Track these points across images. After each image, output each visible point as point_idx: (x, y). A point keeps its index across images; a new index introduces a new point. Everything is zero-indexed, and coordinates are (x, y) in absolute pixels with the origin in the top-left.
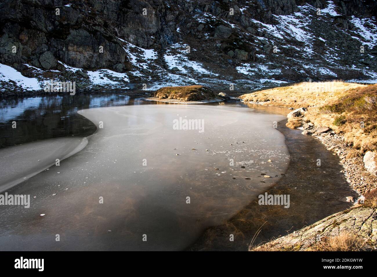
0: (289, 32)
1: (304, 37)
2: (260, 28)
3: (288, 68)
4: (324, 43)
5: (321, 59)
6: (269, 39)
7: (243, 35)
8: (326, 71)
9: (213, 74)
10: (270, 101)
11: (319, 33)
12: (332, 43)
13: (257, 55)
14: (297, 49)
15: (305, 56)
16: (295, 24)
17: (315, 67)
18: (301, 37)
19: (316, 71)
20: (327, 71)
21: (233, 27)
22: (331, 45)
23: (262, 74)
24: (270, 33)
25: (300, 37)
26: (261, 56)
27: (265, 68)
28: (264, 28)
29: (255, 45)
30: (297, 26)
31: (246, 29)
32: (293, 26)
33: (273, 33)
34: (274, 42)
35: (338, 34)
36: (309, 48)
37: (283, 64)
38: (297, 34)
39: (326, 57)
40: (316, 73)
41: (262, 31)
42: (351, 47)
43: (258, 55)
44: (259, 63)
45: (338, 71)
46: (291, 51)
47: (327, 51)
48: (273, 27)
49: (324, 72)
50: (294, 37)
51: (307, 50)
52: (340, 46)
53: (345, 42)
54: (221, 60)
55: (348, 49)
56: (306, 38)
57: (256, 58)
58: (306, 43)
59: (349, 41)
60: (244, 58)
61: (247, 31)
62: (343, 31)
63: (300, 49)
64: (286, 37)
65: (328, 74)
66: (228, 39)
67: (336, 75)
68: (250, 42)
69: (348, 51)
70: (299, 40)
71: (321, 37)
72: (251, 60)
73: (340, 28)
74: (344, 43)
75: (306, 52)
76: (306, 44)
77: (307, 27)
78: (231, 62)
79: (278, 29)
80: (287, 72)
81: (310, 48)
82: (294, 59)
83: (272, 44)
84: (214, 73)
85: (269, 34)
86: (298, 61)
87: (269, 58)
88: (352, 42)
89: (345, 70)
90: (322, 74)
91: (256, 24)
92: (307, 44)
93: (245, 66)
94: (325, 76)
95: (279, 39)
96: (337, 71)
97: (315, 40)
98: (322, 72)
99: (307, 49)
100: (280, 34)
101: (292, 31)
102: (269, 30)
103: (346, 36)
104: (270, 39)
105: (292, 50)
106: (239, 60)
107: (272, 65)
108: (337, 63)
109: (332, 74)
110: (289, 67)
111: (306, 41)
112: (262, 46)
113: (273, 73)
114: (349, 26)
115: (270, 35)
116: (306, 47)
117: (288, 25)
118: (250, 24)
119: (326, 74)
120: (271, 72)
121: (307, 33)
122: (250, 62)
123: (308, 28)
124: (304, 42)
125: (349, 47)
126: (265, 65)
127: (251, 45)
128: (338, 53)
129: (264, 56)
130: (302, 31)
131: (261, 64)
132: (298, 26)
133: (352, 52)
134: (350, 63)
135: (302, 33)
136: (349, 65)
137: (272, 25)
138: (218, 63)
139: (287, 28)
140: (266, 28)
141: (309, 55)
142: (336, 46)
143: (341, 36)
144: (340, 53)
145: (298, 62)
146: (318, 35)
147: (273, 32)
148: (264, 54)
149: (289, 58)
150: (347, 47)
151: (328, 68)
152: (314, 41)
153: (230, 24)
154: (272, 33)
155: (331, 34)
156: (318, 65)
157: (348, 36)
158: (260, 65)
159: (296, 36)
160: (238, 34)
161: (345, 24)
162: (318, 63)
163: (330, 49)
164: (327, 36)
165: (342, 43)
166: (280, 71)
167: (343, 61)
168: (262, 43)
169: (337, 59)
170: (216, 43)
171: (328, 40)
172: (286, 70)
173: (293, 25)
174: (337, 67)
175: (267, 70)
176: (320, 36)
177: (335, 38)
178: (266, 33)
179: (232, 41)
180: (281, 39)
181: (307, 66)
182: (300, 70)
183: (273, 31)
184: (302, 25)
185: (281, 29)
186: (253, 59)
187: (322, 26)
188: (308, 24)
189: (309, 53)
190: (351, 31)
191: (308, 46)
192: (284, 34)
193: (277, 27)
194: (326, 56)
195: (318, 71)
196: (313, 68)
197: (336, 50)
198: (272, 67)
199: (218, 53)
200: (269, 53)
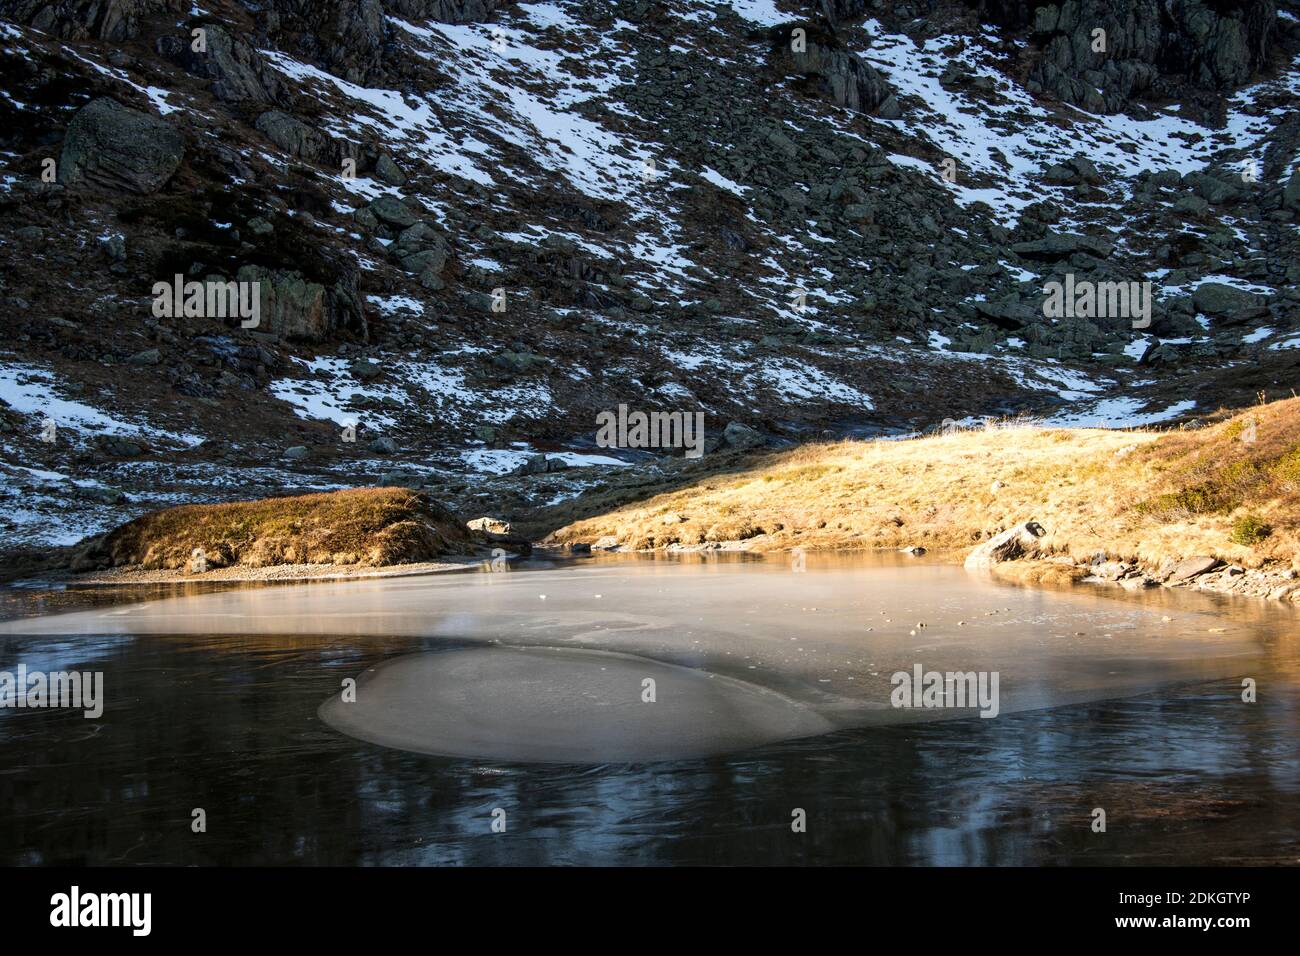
0: (518, 138)
1: (613, 172)
2: (337, 113)
3: (584, 371)
4: (741, 204)
5: (746, 305)
6: (407, 189)
7: (251, 167)
8: (803, 378)
9: (159, 433)
10: (763, 532)
11: (697, 142)
12: (787, 206)
13: (371, 299)
14: (593, 248)
15: (646, 290)
16: (539, 81)
17: (736, 358)
18: (601, 172)
19: (751, 381)
20: (812, 380)
21: (165, 109)
22: (780, 214)
23: (442, 423)
24: (402, 146)
25: (592, 174)
26: (400, 304)
27: (452, 381)
28: (358, 118)
29: (344, 235)
30: (554, 100)
31: (254, 128)
32: (534, 98)
33: (420, 146)
34: (444, 209)
35: (809, 146)
36: (663, 243)
37: (546, 349)
38: (568, 150)
39: (769, 295)
40: (753, 393)
41: (352, 134)
42: (895, 225)
43: (378, 299)
44: (403, 347)
45: (870, 373)
46: (566, 266)
47: (770, 254)
48: (414, 106)
49: (794, 388)
50: (557, 175)
51: (649, 251)
52: (834, 219)
53: (862, 195)
54: (163, 340)
55: (883, 234)
56: (627, 177)
57: (375, 316)
58: (636, 211)
59: (880, 186)
60: (301, 321)
61: (262, 141)
62: (830, 120)
63: (609, 250)
64: (509, 172)
65: (818, 398)
66: (162, 196)
67: (866, 397)
68: (307, 215)
69: (885, 249)
70: (593, 195)
71: (716, 168)
72: (350, 335)
73: (814, 106)
74: (857, 202)
75: (647, 268)
76: (635, 218)
77: (622, 105)
78: (234, 350)
79: (448, 121)
80: (587, 396)
81: (665, 239)
82: (600, 319)
83: (439, 221)
84: (171, 430)
85: (400, 156)
86: (627, 325)
87: (452, 317)
88: (897, 188)
89: (908, 365)
90: (786, 399)
91: (305, 87)
92: (641, 215)
93: (324, 376)
94: (804, 408)
95: (471, 187)
96: (863, 376)
97: (683, 186)
98: (786, 383)
99: (652, 247)
100: (467, 154)
101: (532, 131)
102: (390, 125)
103: (860, 155)
104: (418, 189)
105: (569, 258)
106: (275, 337)
107: (481, 357)
108: (842, 325)
109: (840, 395)
110: (591, 369)
111: (632, 194)
112: (384, 237)
113: (510, 413)
114: (862, 88)
115: (411, 161)
116: (642, 237)
117: (503, 89)
118: (267, 88)
119: (808, 395)
120: (494, 407)
121: (629, 146)
122: (342, 349)
123: (626, 112)
124: (622, 204)
125: (887, 225)
126: (441, 362)
127: (321, 233)
128: (835, 263)
129: (416, 306)
130: (590, 128)
131: (413, 355)
132: (564, 99)
133: (909, 253)
134: (913, 321)
135: (597, 144)
136: (908, 331)
137: (404, 95)
138: (154, 365)
139: (505, 116)
140: (372, 115)
141: (672, 283)
142: (813, 223)
143: (828, 154)
144: (844, 264)
145: (630, 334)
146: (696, 158)
147: (422, 142)
148: (412, 295)
149: (566, 312)
150: (876, 222)
151: (813, 360)
152: (677, 195)
153: (140, 89)
154: (420, 152)
155: (766, 143)
156: (747, 344)
157: (868, 151)
158: (413, 367)
159: (567, 167)
160: (217, 157)
161: (840, 81)
162: (741, 333)
163: (781, 238)
164: (752, 162)
165: (841, 198)
166: (546, 398)
167: (874, 313)
168: (380, 219)
169: (833, 300)
170: (89, 226)
171: (757, 183)
172: (579, 384)
173: (532, 89)
174: (855, 350)
175: (468, 396)
176: (709, 158)
177: (793, 168)
178: (380, 151)
179: (200, 208)
180: (485, 189)
181: (687, 354)
182: (660, 382)
183: (423, 138)
184: (585, 88)
185: (467, 119)
186: (355, 324)
187: (706, 97)
188: (619, 82)
189: (667, 273)
190: (877, 121)
191: (650, 225)
192: (489, 152)
193: (435, 108)
194: (771, 285)
195: (760, 384)
196: (728, 363)
197: (815, 246)
198: (488, 374)
199: (122, 295)
200: (442, 285)
